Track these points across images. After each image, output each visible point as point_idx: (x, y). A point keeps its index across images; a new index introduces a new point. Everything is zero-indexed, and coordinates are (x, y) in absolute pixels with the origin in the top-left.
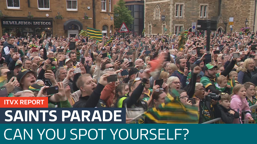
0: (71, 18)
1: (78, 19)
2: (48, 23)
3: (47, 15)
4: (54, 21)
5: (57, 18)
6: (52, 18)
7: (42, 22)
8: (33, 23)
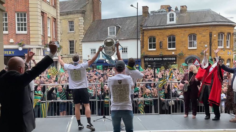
0: (191, 54)
1: (197, 55)
2: (173, 59)
3: (173, 53)
4: (178, 57)
5: (179, 55)
6: (176, 55)
7: (169, 58)
8: (163, 59)
